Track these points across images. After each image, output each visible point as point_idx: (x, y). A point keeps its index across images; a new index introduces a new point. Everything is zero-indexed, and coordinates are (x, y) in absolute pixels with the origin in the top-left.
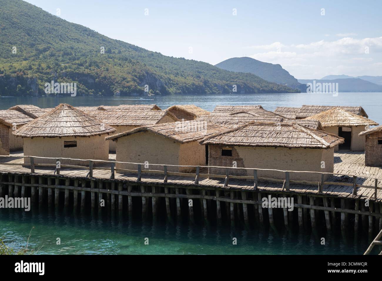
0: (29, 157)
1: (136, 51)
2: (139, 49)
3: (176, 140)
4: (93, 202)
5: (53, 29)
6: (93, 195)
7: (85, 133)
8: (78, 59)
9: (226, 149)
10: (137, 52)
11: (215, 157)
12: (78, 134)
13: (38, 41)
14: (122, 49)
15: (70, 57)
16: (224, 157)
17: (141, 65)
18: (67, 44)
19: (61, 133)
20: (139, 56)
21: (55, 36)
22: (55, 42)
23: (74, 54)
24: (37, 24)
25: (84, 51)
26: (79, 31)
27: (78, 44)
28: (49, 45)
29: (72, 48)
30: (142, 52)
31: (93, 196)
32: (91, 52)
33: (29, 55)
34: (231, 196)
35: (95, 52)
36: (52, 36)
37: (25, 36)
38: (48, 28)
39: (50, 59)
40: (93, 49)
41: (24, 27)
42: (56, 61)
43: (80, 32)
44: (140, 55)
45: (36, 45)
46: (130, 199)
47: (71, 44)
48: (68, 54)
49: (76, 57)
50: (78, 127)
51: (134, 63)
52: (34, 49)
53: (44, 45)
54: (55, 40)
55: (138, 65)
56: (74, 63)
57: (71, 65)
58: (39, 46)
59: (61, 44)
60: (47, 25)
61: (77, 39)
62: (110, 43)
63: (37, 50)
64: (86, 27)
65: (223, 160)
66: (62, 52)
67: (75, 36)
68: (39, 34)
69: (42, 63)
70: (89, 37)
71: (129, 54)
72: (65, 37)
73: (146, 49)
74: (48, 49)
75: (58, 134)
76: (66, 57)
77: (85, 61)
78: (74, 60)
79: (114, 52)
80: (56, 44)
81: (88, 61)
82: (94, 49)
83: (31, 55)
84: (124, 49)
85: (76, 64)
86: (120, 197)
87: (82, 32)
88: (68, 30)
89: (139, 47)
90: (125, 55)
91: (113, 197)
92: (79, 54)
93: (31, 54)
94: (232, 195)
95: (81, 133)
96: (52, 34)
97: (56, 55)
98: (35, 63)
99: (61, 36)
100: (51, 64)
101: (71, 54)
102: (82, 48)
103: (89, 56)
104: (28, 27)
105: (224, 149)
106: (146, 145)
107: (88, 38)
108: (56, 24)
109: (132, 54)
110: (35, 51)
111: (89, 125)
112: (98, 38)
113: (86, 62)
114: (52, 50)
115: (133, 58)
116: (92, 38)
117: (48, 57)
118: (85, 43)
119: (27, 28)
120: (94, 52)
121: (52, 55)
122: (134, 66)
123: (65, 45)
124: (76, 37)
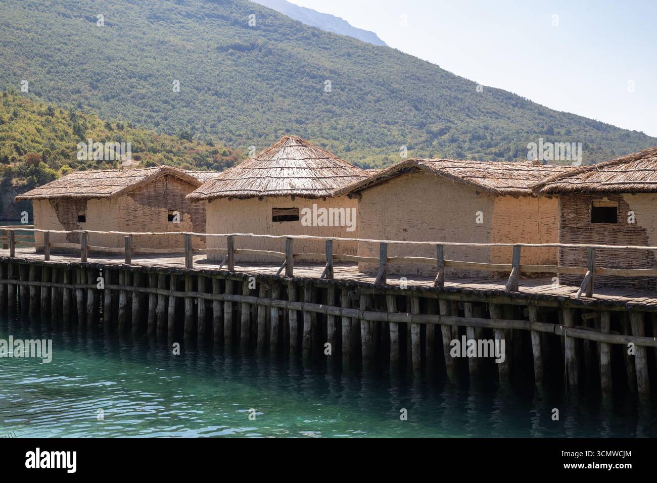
0: (182, 234)
1: (598, 129)
2: (603, 126)
3: (480, 187)
4: (292, 333)
5: (456, 98)
6: (293, 317)
7: (315, 190)
8: (496, 145)
9: (602, 205)
10: (600, 132)
11: (574, 226)
12: (299, 192)
13: (430, 118)
14: (572, 128)
15: (482, 143)
16: (597, 226)
17: (605, 153)
18: (478, 122)
19: (263, 190)
20: (603, 139)
21: (459, 109)
22: (459, 118)
23: (489, 138)
24: (430, 91)
25: (507, 132)
26: (498, 99)
27: (496, 120)
28: (449, 124)
29: (486, 128)
30: (609, 132)
31: (292, 320)
32: (518, 133)
33: (415, 141)
34: (602, 325)
35: (525, 133)
36: (455, 108)
37: (410, 110)
38: (448, 97)
39: (449, 146)
40: (521, 129)
41: (409, 97)
42: (458, 149)
43: (500, 100)
44: (604, 136)
45: (428, 125)
46: (364, 329)
47: (485, 122)
48: (479, 138)
49: (492, 143)
50: (303, 178)
51: (593, 149)
52: (425, 132)
53: (441, 123)
54: (459, 116)
55: (601, 153)
56: (488, 151)
57: (484, 155)
58: (432, 126)
59: (468, 122)
60: (445, 92)
61: (494, 112)
62: (553, 117)
63: (429, 132)
64: (510, 93)
65: (594, 234)
66: (470, 135)
67: (493, 107)
68: (434, 106)
69: (435, 153)
70: (516, 109)
71: (585, 135)
72: (475, 111)
73: (616, 126)
74: (447, 131)
75: (256, 191)
76: (476, 143)
77: (507, 148)
78: (489, 146)
79: (559, 133)
80: (460, 122)
81: (512, 146)
82: (523, 128)
83: (419, 141)
84: (577, 128)
85: (492, 153)
86: (345, 323)
87: (505, 101)
88: (480, 98)
89: (604, 124)
90: (579, 137)
91: (330, 321)
92: (499, 138)
93: (420, 139)
94: (605, 320)
95: (307, 190)
96: (455, 106)
97: (460, 139)
98: (424, 153)
99: (469, 109)
100: (449, 155)
101: (485, 138)
102: (503, 128)
103: (515, 140)
104: (416, 96)
105: (597, 205)
106: (420, 206)
107: (514, 111)
108: (461, 90)
109: (590, 135)
110: (426, 134)
111: (331, 175)
112: (532, 110)
113: (509, 149)
114: (452, 132)
115: (592, 141)
116: (521, 110)
117: (447, 144)
118: (509, 118)
119: (415, 98)
120: (523, 134)
121: (453, 140)
122: (593, 156)
123: (474, 123)
124: (494, 110)
